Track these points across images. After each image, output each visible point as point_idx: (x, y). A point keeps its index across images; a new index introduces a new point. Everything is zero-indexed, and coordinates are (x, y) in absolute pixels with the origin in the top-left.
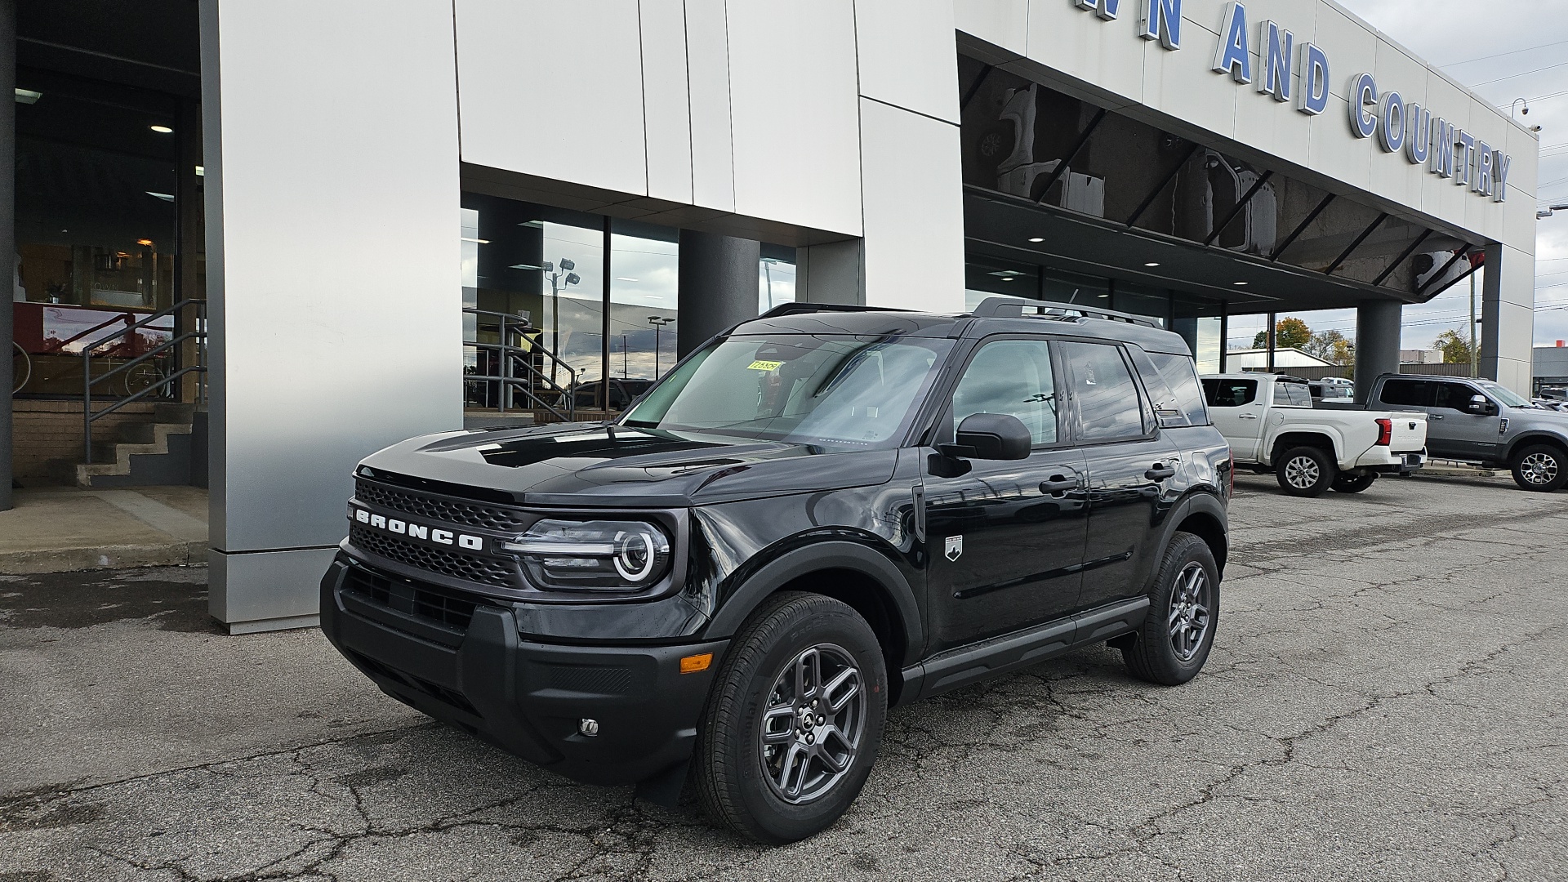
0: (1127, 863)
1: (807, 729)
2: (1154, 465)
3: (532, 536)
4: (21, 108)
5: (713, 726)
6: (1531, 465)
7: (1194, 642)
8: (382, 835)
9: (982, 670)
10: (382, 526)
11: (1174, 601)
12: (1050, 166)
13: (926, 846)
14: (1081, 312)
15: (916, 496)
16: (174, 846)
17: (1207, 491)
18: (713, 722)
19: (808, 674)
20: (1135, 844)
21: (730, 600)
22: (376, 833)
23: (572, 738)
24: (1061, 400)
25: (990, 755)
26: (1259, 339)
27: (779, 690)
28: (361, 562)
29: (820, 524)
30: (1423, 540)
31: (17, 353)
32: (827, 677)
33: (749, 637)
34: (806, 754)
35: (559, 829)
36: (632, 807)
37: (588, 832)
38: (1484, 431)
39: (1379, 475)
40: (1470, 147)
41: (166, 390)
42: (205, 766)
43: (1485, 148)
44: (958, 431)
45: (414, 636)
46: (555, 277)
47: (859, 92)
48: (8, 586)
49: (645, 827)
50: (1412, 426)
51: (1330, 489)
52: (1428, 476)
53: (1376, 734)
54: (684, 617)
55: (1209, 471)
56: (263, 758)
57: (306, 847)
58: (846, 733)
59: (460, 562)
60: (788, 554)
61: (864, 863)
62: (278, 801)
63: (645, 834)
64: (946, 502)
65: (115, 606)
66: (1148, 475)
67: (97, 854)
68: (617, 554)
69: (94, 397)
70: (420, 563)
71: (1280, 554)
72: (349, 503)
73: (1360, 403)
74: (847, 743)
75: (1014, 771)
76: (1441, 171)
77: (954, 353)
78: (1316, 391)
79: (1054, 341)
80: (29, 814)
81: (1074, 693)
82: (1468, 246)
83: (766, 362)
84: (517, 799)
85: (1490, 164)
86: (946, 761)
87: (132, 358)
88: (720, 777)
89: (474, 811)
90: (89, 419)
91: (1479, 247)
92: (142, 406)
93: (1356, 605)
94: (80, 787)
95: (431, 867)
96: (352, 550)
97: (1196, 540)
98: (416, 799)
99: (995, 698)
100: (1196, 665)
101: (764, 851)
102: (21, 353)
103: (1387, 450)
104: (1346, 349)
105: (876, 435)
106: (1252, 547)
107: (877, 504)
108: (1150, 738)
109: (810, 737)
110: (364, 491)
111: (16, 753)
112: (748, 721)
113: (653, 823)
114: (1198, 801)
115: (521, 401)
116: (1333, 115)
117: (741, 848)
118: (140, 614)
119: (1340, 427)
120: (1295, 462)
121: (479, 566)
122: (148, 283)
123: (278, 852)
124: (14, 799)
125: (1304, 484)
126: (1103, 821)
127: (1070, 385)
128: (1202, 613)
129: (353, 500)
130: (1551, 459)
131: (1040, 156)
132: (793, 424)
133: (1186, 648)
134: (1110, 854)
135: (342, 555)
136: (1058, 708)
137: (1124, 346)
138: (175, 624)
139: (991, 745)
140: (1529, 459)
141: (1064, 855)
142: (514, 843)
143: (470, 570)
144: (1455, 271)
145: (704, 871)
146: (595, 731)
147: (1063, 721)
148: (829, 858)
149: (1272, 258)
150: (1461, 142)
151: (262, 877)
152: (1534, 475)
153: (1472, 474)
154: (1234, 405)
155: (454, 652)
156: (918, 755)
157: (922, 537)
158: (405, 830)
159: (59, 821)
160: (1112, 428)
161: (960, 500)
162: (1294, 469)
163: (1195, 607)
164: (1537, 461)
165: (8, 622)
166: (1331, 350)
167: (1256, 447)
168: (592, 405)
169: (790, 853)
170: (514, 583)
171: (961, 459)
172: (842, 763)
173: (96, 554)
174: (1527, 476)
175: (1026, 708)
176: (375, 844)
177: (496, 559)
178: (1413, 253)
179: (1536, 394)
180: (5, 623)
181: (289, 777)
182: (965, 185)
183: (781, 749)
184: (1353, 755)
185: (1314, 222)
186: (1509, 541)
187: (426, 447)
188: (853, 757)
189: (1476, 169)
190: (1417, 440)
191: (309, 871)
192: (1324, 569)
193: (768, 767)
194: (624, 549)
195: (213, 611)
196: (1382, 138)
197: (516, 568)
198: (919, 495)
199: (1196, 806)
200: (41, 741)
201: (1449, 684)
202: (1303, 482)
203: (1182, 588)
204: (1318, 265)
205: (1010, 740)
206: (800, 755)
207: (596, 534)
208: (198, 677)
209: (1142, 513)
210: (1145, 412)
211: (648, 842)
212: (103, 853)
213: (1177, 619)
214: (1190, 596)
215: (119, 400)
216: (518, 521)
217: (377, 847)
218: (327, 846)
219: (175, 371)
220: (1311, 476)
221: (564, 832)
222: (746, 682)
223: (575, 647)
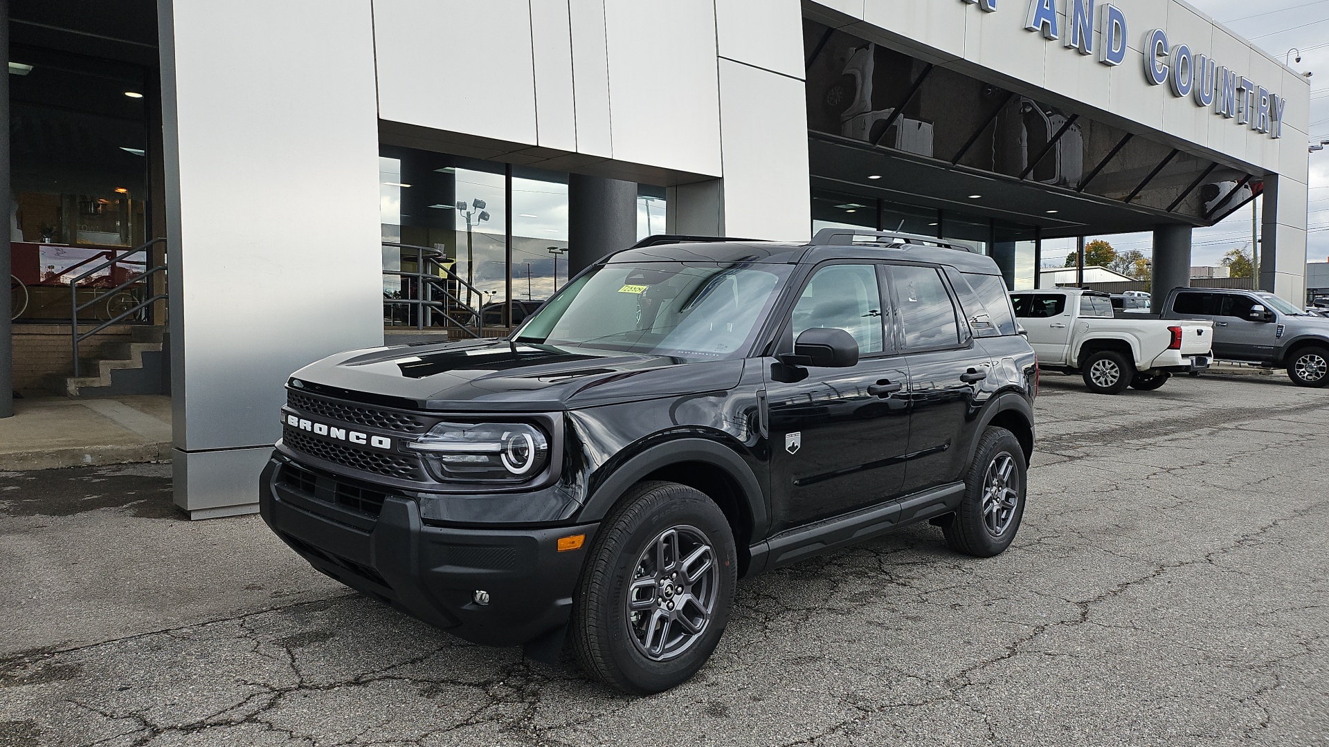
0: (941, 710)
1: (667, 597)
2: (968, 370)
3: (432, 436)
4: (14, 79)
5: (586, 596)
6: (1304, 364)
7: (1005, 520)
8: (311, 689)
9: (819, 546)
10: (309, 429)
11: (987, 485)
12: (886, 113)
13: (770, 696)
14: (905, 239)
15: (759, 399)
16: (138, 698)
17: (1017, 392)
18: (586, 592)
19: (668, 552)
20: (949, 693)
21: (601, 487)
22: (307, 687)
23: (468, 607)
24: (887, 315)
25: (828, 617)
26: (1071, 258)
27: (643, 564)
28: (292, 459)
29: (680, 423)
30: (1208, 430)
31: (15, 285)
32: (685, 553)
33: (616, 521)
34: (667, 619)
35: (460, 683)
36: (522, 664)
37: (484, 686)
38: (1264, 335)
39: (1172, 375)
40: (1250, 91)
41: (141, 314)
42: (166, 631)
43: (1263, 92)
44: (796, 344)
45: (336, 522)
46: (469, 214)
47: (717, 53)
48: (8, 482)
49: (532, 681)
50: (1200, 333)
51: (1129, 387)
52: (1216, 375)
53: (1161, 597)
54: (560, 504)
55: (1017, 375)
56: (214, 624)
57: (248, 699)
58: (701, 601)
59: (372, 459)
60: (649, 450)
61: (717, 710)
62: (226, 660)
63: (532, 686)
64: (796, 402)
65: (96, 497)
66: (963, 378)
67: (73, 706)
68: (504, 451)
69: (81, 321)
70: (340, 460)
71: (1084, 444)
72: (282, 409)
73: (1156, 313)
74: (703, 609)
75: (847, 631)
76: (1225, 113)
77: (793, 276)
78: (1118, 303)
79: (879, 264)
80: (19, 672)
81: (902, 564)
82: (1249, 176)
83: (635, 286)
84: (425, 658)
85: (1267, 107)
86: (789, 623)
87: (112, 288)
88: (593, 638)
89: (389, 668)
90: (76, 340)
91: (1259, 178)
92: (121, 328)
93: (1148, 487)
94: (62, 649)
95: (352, 715)
96: (285, 449)
97: (1006, 433)
98: (341, 658)
99: (834, 569)
100: (1006, 539)
101: (632, 701)
102: (19, 284)
103: (1178, 353)
104: (1145, 267)
105: (726, 347)
106: (1060, 438)
107: (726, 407)
108: (965, 603)
109: (671, 604)
110: (294, 400)
111: (10, 621)
112: (617, 591)
113: (540, 677)
114: (1004, 656)
115: (438, 320)
116: (1130, 65)
117: (612, 698)
118: (116, 504)
119: (1137, 334)
120: (1098, 365)
121: (388, 462)
122: (124, 224)
123: (225, 703)
124: (8, 660)
125: (1107, 383)
126: (922, 674)
127: (895, 301)
128: (1013, 496)
129: (285, 407)
130: (1321, 359)
131: (877, 105)
132: (659, 338)
133: (997, 525)
134: (926, 702)
135: (277, 454)
136: (887, 577)
137: (942, 268)
138: (146, 511)
139: (829, 609)
140: (1302, 359)
141: (888, 702)
142: (421, 695)
143: (381, 466)
144: (1239, 198)
145: (580, 718)
146: (487, 601)
147: (891, 588)
148: (687, 707)
149: (1079, 189)
150: (1242, 87)
151: (210, 725)
152: (1307, 373)
153: (1253, 373)
154: (1046, 316)
155: (368, 535)
156: (766, 618)
157: (765, 433)
158: (331, 684)
159: (44, 678)
160: (938, 337)
161: (808, 400)
162: (1097, 370)
163: (1005, 490)
164: (1309, 361)
165: (6, 511)
166: (1132, 267)
167: (1065, 352)
168: (499, 322)
169: (654, 702)
170: (417, 476)
171: (799, 367)
172: (698, 626)
173: (80, 455)
174: (1300, 374)
175: (860, 578)
176: (306, 696)
177: (403, 457)
178: (1200, 184)
179: (1310, 303)
180: (5, 512)
181: (235, 640)
182: (810, 130)
183: (645, 615)
184: (1140, 615)
185: (1115, 157)
186: (1283, 431)
187: (347, 361)
188: (708, 621)
189: (1255, 110)
190: (1204, 345)
191: (250, 719)
192: (1122, 456)
193: (635, 630)
194: (510, 446)
195: (177, 501)
196: (1173, 86)
197: (419, 463)
198: (763, 398)
199: (1002, 661)
200: (31, 611)
201: (1225, 554)
202: (1106, 381)
203: (994, 473)
204: (1119, 195)
205: (844, 605)
206: (662, 619)
207: (486, 434)
208: (163, 556)
209: (958, 411)
210: (960, 324)
211: (534, 694)
212: (79, 705)
213: (990, 501)
214: (1001, 481)
215: (102, 324)
216: (420, 424)
217: (307, 699)
218: (266, 698)
219: (148, 299)
220: (1113, 376)
221: (464, 685)
222: (614, 558)
223: (467, 530)
